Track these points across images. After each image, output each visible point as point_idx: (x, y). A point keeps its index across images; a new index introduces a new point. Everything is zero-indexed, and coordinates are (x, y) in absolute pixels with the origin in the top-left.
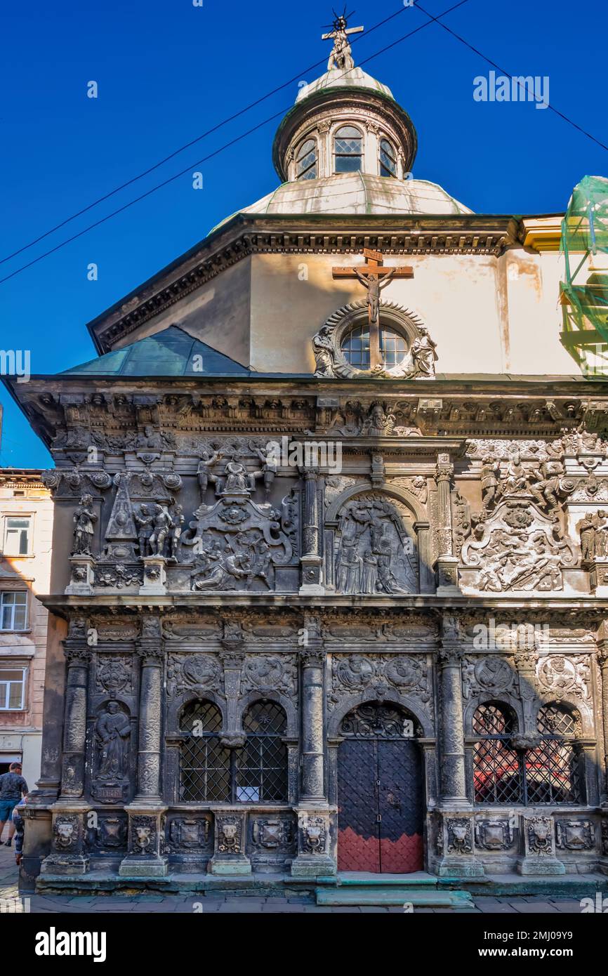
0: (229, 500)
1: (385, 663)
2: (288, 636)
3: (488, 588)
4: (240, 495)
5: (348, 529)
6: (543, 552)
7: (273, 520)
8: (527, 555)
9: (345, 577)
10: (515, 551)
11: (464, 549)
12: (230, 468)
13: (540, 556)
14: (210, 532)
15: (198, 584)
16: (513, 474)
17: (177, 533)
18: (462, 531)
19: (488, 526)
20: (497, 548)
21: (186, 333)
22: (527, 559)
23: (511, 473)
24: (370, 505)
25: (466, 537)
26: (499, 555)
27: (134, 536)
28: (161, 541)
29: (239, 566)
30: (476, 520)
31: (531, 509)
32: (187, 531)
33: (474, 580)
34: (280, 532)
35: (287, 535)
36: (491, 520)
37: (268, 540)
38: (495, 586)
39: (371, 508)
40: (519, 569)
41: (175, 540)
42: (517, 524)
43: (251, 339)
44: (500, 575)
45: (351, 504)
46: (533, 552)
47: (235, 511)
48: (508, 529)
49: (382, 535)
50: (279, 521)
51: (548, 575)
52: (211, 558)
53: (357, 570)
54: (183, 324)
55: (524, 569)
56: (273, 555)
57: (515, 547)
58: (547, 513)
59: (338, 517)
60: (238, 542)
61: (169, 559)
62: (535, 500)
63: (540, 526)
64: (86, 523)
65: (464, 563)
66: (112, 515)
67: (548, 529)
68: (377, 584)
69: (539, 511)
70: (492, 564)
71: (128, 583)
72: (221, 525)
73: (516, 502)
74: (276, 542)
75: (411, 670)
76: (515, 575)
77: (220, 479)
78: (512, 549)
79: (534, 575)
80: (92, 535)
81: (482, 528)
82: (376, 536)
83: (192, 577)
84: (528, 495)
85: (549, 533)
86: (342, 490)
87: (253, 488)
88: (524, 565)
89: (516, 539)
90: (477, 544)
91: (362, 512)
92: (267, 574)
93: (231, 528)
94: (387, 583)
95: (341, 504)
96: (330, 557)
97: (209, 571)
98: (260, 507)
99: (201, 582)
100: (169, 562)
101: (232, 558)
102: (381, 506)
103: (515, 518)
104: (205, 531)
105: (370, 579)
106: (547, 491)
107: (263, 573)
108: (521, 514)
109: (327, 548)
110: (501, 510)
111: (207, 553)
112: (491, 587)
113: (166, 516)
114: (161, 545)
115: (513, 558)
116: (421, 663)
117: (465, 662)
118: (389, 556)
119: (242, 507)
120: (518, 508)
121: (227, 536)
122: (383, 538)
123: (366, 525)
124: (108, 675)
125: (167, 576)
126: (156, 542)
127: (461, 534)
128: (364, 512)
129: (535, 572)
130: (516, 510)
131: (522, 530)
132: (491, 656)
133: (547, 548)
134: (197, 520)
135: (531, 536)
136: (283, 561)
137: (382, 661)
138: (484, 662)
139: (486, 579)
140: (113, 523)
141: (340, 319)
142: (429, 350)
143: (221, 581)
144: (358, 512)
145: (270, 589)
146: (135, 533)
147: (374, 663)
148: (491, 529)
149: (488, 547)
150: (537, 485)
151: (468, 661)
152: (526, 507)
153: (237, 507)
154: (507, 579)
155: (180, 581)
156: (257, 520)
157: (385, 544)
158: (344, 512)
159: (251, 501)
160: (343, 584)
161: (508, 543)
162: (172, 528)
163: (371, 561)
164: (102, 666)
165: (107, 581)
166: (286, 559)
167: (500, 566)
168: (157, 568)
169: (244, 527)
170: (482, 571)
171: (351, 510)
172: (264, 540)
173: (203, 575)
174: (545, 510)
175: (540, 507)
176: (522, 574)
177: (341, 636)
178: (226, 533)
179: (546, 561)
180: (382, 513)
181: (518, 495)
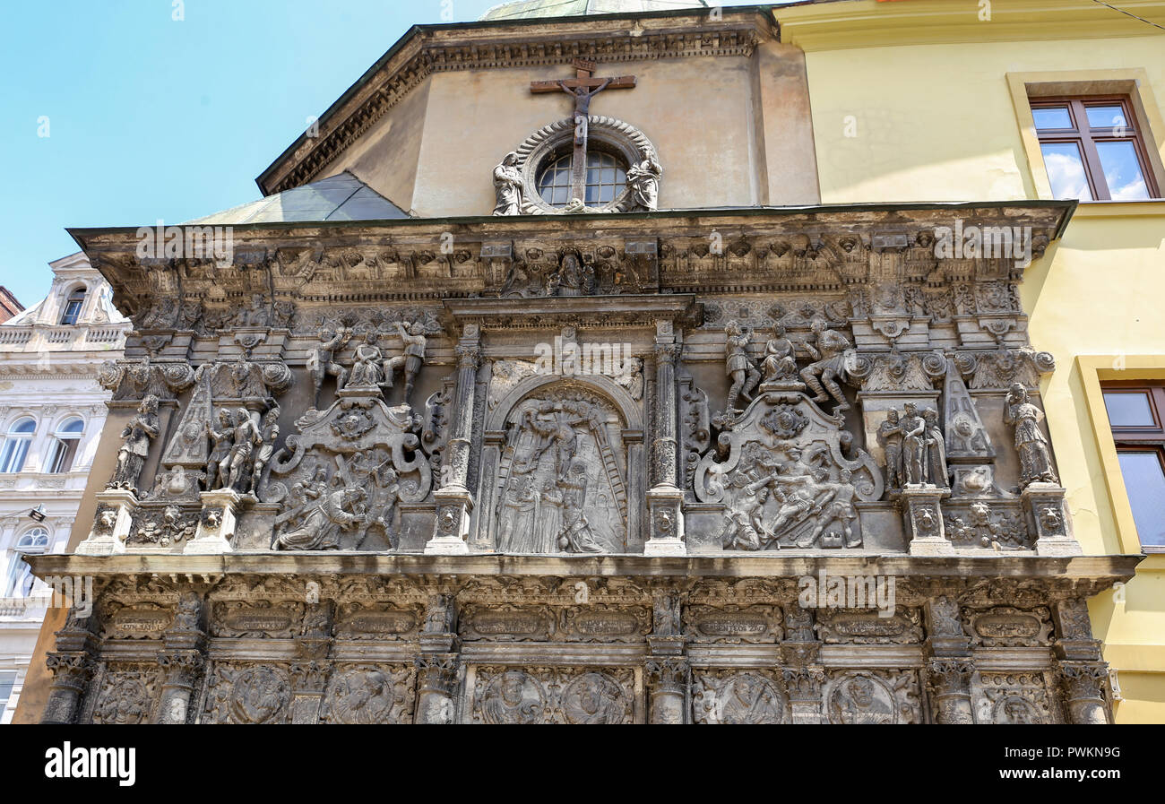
0: (348, 401)
1: (563, 686)
2: (405, 632)
3: (738, 544)
4: (365, 394)
5: (525, 446)
6: (825, 478)
7: (409, 431)
8: (801, 483)
9: (509, 527)
10: (781, 478)
11: (699, 475)
12: (359, 353)
13: (822, 486)
14: (314, 452)
15: (283, 538)
16: (774, 350)
17: (264, 453)
18: (696, 445)
19: (737, 435)
20: (752, 472)
21: (357, 178)
22: (801, 491)
23: (772, 349)
24: (559, 406)
25: (702, 456)
26: (754, 485)
27: (203, 459)
28: (238, 467)
29: (347, 509)
30: (719, 427)
31: (802, 407)
32: (282, 450)
33: (714, 529)
34: (417, 452)
35: (428, 456)
36: (742, 426)
37: (397, 464)
38: (748, 539)
39: (559, 411)
40: (787, 509)
41: (258, 465)
42: (781, 432)
43: (418, 175)
44: (757, 520)
45: (529, 405)
46: (810, 480)
47: (353, 417)
48: (769, 440)
49: (572, 455)
50: (419, 434)
51: (834, 519)
52: (307, 494)
53: (530, 514)
54: (356, 167)
55: (794, 509)
56: (400, 489)
57: (778, 470)
58: (831, 413)
59: (508, 426)
60: (353, 467)
61: (244, 495)
62: (810, 392)
63: (821, 433)
64: (137, 439)
65: (698, 500)
66: (180, 427)
67: (832, 438)
68: (559, 538)
69: (817, 408)
70: (743, 501)
71: (177, 537)
72: (331, 441)
73: (777, 395)
74: (409, 467)
75: (605, 699)
76: (780, 520)
77: (344, 371)
78: (775, 474)
79: (813, 520)
80: (144, 458)
81: (726, 439)
82: (564, 456)
83: (276, 529)
84: (797, 384)
85: (835, 447)
86: (516, 382)
87: (388, 383)
88: (795, 503)
89: (782, 457)
90: (718, 468)
91: (547, 417)
92: (391, 522)
93: (345, 445)
94: (575, 536)
95: (513, 403)
96: (488, 491)
97: (303, 517)
98: (392, 411)
99: (288, 536)
100: (242, 501)
101: (339, 494)
102: (574, 406)
103: (778, 422)
104: (307, 450)
105: (548, 529)
106: (825, 375)
107: (381, 519)
108: (788, 415)
109: (485, 476)
110: (757, 410)
111: (304, 486)
112: (742, 541)
113: (250, 426)
114: (234, 472)
115: (778, 489)
116: (624, 686)
117: (700, 685)
118: (583, 488)
119: (368, 413)
120: (783, 406)
121: (339, 459)
122: (576, 459)
123: (550, 438)
124: (114, 705)
125: (238, 524)
126: (229, 469)
127: (696, 451)
128: (550, 417)
129: (815, 515)
130: (779, 408)
131: (790, 442)
132: (742, 673)
133: (832, 472)
134: (299, 433)
135: (807, 451)
136: (414, 498)
137: (558, 682)
138: (731, 686)
139: (733, 528)
140: (178, 440)
141: (537, 145)
142: (650, 177)
143: (317, 533)
144: (541, 417)
145: (390, 547)
146: (204, 455)
147: (546, 685)
148: (743, 440)
149: (737, 471)
150: (811, 368)
151: (704, 684)
152: (795, 403)
153: (360, 412)
154: (768, 529)
155: (256, 534)
156: (387, 431)
157: (580, 469)
158: (517, 418)
159: (381, 402)
160: (507, 538)
161: (768, 463)
162: (257, 446)
163: (553, 499)
164: (110, 688)
165: (148, 534)
166: (420, 494)
167: (756, 503)
168: (221, 510)
169: (365, 442)
170: (729, 515)
171: (529, 414)
172: (391, 464)
173: (289, 525)
174: (827, 407)
175: (819, 404)
176: (792, 518)
177: (489, 634)
178: (335, 454)
179: (831, 494)
180: (575, 419)
181: (782, 384)
